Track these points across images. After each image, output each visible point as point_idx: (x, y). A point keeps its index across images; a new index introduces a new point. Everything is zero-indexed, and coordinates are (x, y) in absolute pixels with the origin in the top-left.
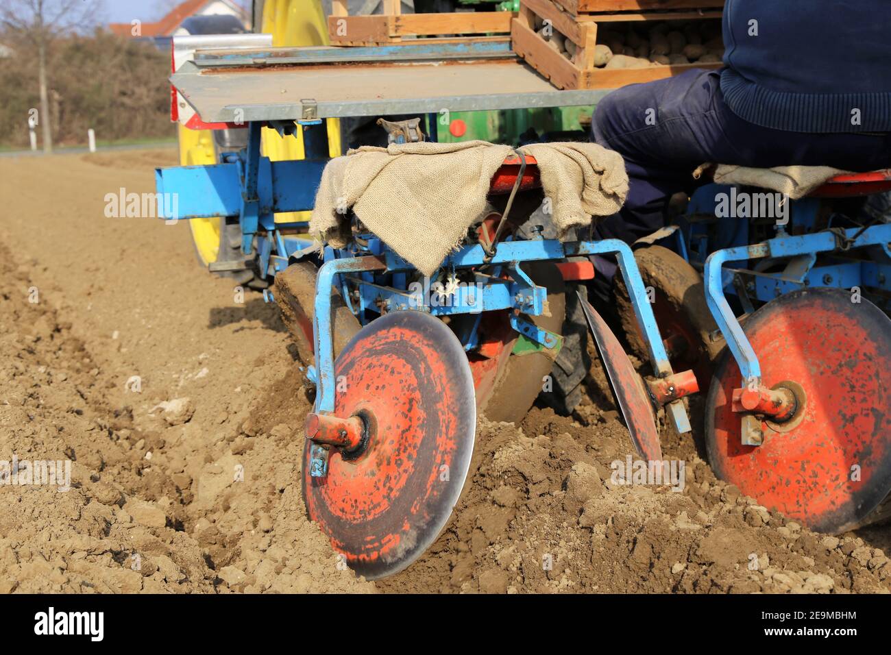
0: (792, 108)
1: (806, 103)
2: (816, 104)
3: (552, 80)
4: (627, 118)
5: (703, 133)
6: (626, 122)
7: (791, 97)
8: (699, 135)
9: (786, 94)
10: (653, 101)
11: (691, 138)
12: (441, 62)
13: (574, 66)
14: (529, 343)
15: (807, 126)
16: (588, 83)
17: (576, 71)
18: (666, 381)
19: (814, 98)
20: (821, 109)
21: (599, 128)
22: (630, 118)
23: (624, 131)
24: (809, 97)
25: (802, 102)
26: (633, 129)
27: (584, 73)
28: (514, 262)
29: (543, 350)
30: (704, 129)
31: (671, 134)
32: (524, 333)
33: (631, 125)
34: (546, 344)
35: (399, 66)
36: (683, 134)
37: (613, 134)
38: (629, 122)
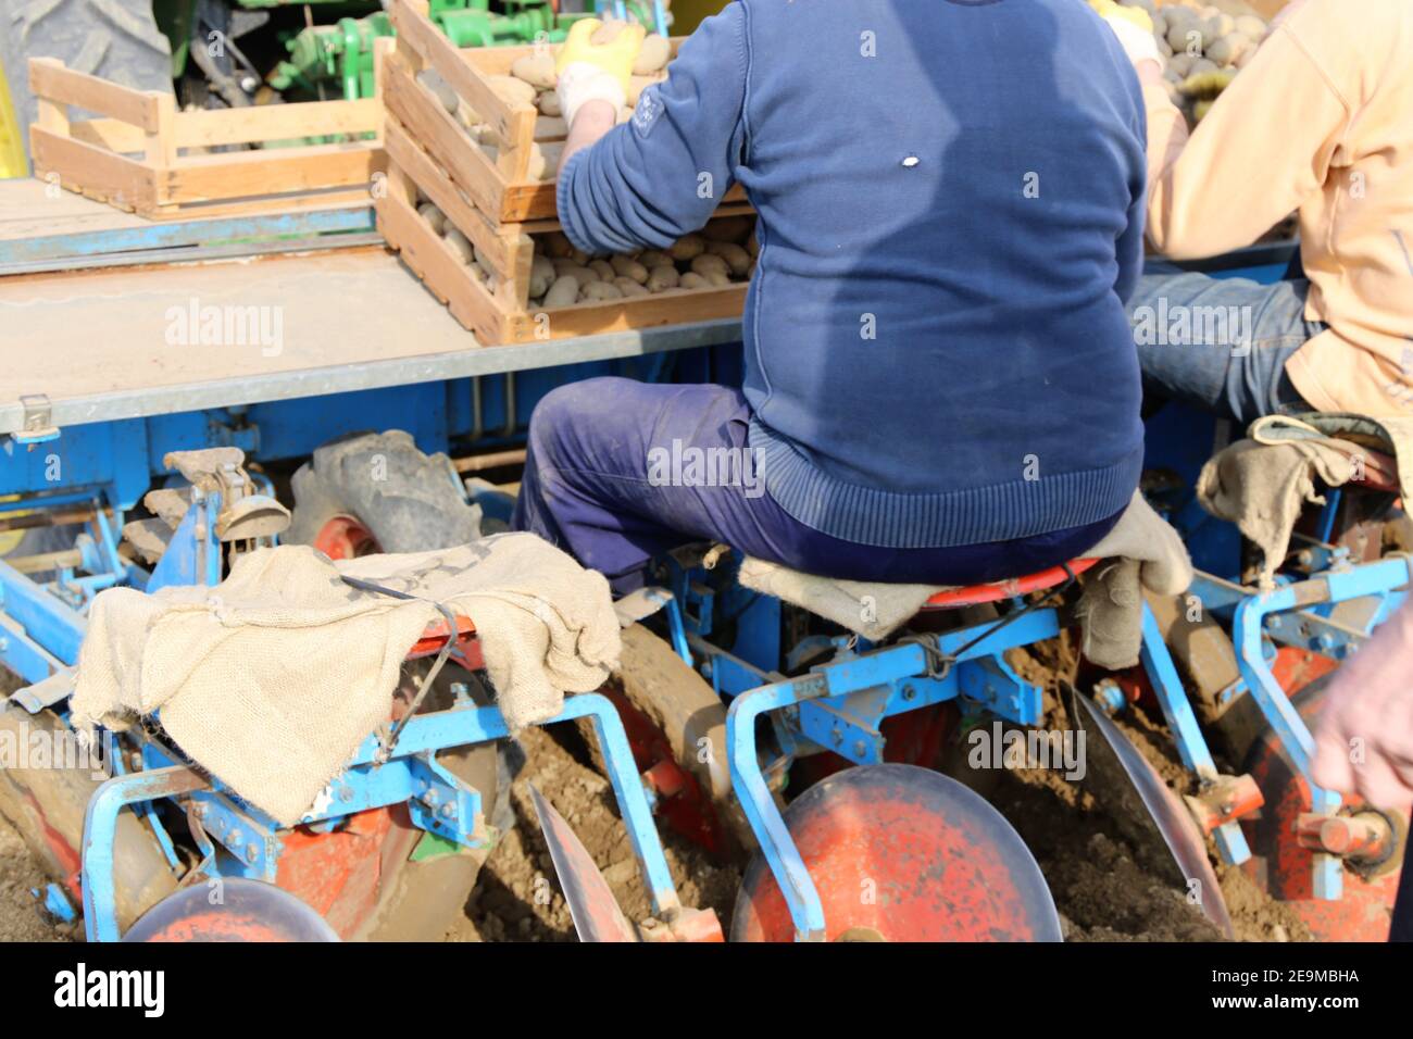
0: (867, 513)
1: (890, 507)
2: (905, 510)
3: (452, 307)
4: (593, 450)
5: (722, 512)
6: (590, 455)
7: (867, 494)
8: (716, 512)
9: (858, 489)
10: (637, 436)
11: (702, 514)
12: (253, 258)
13: (494, 301)
14: (442, 844)
15: (891, 538)
16: (517, 334)
17: (497, 312)
18: (673, 931)
19: (901, 500)
20: (912, 516)
21: (544, 446)
22: (598, 452)
23: (588, 468)
24: (894, 498)
25: (882, 506)
26: (604, 471)
27: (512, 319)
28: (426, 753)
29: (464, 851)
30: (724, 505)
31: (669, 499)
32: (433, 829)
33: (599, 462)
34: (468, 844)
35: (179, 268)
36: (688, 504)
37: (567, 464)
38: (595, 456)
